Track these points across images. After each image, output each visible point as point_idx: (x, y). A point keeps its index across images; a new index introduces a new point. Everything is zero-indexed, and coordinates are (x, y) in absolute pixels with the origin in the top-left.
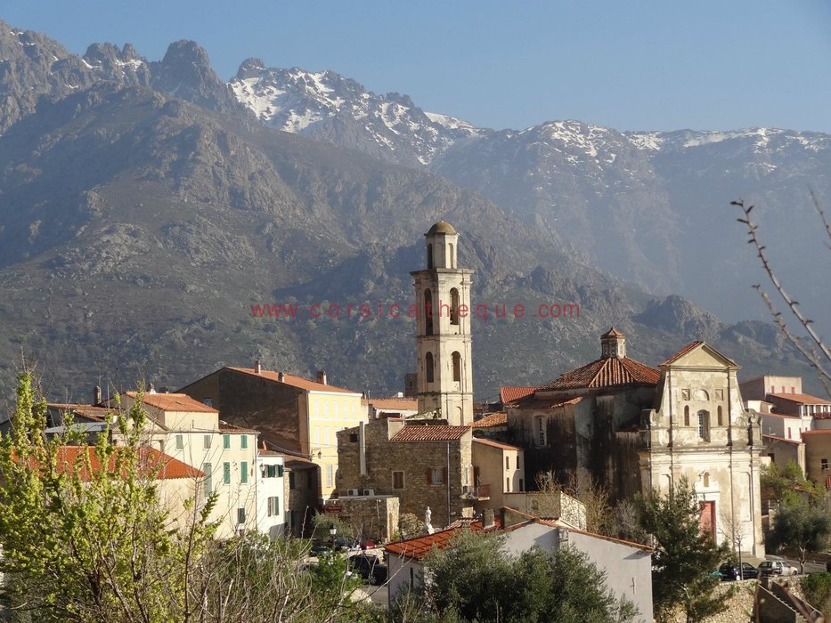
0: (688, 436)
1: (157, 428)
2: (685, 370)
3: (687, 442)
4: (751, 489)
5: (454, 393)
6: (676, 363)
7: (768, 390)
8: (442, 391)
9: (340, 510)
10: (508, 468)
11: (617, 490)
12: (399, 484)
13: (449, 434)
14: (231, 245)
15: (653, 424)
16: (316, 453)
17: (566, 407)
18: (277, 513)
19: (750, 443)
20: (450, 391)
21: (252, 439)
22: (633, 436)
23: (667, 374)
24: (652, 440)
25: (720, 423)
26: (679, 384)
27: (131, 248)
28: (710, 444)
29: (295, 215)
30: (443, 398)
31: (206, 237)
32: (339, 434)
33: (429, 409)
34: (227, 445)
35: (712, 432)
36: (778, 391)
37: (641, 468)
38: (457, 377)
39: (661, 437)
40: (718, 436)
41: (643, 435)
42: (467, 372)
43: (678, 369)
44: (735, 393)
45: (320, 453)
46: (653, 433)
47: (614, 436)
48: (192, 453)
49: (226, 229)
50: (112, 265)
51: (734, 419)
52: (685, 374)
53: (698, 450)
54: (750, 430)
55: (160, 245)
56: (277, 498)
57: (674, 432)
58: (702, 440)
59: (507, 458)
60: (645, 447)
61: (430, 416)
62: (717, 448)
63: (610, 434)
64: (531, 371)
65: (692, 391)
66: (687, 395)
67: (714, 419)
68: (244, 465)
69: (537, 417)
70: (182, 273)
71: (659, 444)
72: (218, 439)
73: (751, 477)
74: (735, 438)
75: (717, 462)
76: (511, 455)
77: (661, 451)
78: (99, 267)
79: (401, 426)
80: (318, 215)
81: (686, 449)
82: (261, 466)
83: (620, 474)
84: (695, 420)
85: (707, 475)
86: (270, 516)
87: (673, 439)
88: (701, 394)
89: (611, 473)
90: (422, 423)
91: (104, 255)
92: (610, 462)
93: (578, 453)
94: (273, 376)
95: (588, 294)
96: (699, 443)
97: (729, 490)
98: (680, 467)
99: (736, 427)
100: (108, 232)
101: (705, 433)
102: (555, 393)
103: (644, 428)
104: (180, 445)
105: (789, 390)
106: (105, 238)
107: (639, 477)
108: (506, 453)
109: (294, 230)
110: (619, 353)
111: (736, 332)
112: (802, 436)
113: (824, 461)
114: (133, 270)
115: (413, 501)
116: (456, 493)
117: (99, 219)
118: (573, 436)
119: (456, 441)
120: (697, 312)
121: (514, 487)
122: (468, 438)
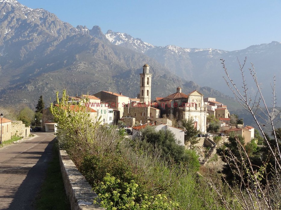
0: (193, 108)
2: (193, 96)
3: (192, 110)
4: (204, 120)
5: (147, 98)
6: (191, 94)
7: (209, 100)
8: (145, 98)
9: (124, 120)
10: (157, 113)
11: (178, 118)
12: (135, 115)
14: (104, 67)
16: (119, 109)
18: (111, 120)
19: (205, 111)
22: (182, 108)
23: (189, 96)
25: (199, 106)
26: (191, 98)
27: (84, 66)
29: (117, 62)
31: (99, 65)
33: (142, 101)
35: (198, 108)
36: (211, 101)
37: (183, 114)
38: (148, 95)
39: (187, 109)
40: (199, 109)
41: (184, 108)
42: (150, 94)
44: (202, 101)
46: (186, 108)
47: (178, 108)
49: (103, 64)
50: (80, 70)
51: (202, 106)
53: (194, 111)
54: (205, 108)
55: (90, 66)
56: (111, 117)
57: (190, 108)
60: (184, 110)
61: (142, 102)
62: (198, 111)
64: (162, 95)
65: (194, 100)
67: (198, 105)
68: (105, 110)
70: (94, 72)
73: (205, 117)
74: (202, 110)
75: (198, 114)
76: (158, 111)
77: (187, 111)
78: (78, 70)
80: (121, 61)
82: (108, 111)
83: (179, 115)
88: (196, 101)
89: (177, 115)
91: (79, 68)
92: (177, 113)
93: (171, 111)
94: (111, 93)
95: (174, 80)
97: (200, 120)
98: (191, 115)
100: (80, 63)
101: (196, 108)
102: (167, 99)
105: (213, 101)
106: (79, 64)
107: (183, 116)
108: (157, 110)
109: (116, 65)
110: (180, 92)
111: (203, 89)
112: (215, 110)
113: (219, 115)
114: (84, 71)
115: (138, 119)
116: (146, 118)
117: (78, 60)
118: (170, 108)
119: (147, 108)
120: (196, 84)
121: (158, 117)
122: (149, 107)
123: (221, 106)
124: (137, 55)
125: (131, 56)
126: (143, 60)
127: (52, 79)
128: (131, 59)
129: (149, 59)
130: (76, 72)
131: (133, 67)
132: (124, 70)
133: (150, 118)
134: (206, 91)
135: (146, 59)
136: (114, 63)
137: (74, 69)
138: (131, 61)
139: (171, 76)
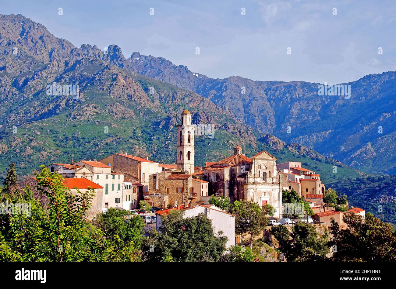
0: (260, 180)
1: (90, 172)
2: (259, 159)
3: (259, 182)
4: (279, 197)
5: (188, 164)
6: (256, 157)
7: (290, 166)
8: (184, 163)
9: (149, 200)
10: (203, 188)
11: (237, 196)
12: (168, 192)
13: (185, 177)
14: (127, 112)
15: (249, 176)
16: (143, 182)
17: (222, 170)
18: (129, 200)
19: (279, 183)
20: (187, 163)
21: (122, 177)
22: (242, 180)
23: (254, 160)
24: (248, 181)
25: (270, 176)
26: (257, 164)
27: (94, 112)
28: (266, 183)
29: (148, 104)
30: (185, 165)
31: (118, 109)
32: (150, 176)
33: (180, 169)
34: (114, 178)
35: (267, 179)
36: (294, 166)
37: (244, 190)
38: (189, 159)
39: (251, 180)
40: (269, 180)
41: (245, 179)
42: (192, 158)
43: (257, 159)
44: (275, 167)
45: (144, 182)
46: (249, 179)
47: (236, 179)
48: (102, 181)
49: (125, 107)
50: (87, 117)
51: (274, 175)
52: (259, 161)
53: (262, 184)
54: (279, 179)
55: (104, 111)
56: (129, 195)
57: (255, 179)
58: (264, 182)
59: (203, 185)
60: (245, 183)
61: (180, 171)
62: (269, 184)
63: (235, 179)
65: (261, 166)
66: (260, 168)
67: (268, 175)
68: (119, 185)
69: (213, 172)
70: (110, 121)
71: (250, 182)
72: (110, 176)
73: (279, 194)
74: (274, 181)
75: (268, 188)
76: (205, 184)
77: (251, 184)
78: (83, 117)
79: (170, 174)
80: (156, 104)
81: (259, 184)
82: (125, 185)
83: (238, 191)
84: (262, 175)
85: (265, 192)
86: (127, 201)
87: (255, 181)
88: (264, 167)
89: (235, 191)
90: (177, 173)
91: (85, 114)
92: (235, 188)
93: (225, 184)
94: (131, 157)
95: (241, 132)
96: (263, 182)
97: (272, 198)
98: (257, 190)
99: (275, 178)
100: (86, 106)
101: (265, 179)
102: (219, 165)
103: (246, 177)
104: (98, 178)
105: (297, 166)
106: (85, 109)
107: (244, 192)
108: (202, 184)
109: (147, 108)
110: (239, 154)
111: (288, 147)
112: (300, 181)
113: (307, 189)
114: (94, 119)
115: (172, 198)
116: (186, 196)
117: (83, 102)
118: (224, 179)
119: (187, 179)
120: (276, 139)
121: (205, 194)
122: (190, 178)
123: (311, 175)
124: (180, 92)
125: (171, 95)
126: (191, 101)
127: (39, 133)
128: (171, 98)
129: (200, 99)
130: (81, 121)
131: (174, 112)
132: (160, 117)
133: (191, 197)
134: (294, 150)
135: (195, 99)
136: (142, 105)
137: (77, 115)
138: (170, 102)
139: (237, 126)
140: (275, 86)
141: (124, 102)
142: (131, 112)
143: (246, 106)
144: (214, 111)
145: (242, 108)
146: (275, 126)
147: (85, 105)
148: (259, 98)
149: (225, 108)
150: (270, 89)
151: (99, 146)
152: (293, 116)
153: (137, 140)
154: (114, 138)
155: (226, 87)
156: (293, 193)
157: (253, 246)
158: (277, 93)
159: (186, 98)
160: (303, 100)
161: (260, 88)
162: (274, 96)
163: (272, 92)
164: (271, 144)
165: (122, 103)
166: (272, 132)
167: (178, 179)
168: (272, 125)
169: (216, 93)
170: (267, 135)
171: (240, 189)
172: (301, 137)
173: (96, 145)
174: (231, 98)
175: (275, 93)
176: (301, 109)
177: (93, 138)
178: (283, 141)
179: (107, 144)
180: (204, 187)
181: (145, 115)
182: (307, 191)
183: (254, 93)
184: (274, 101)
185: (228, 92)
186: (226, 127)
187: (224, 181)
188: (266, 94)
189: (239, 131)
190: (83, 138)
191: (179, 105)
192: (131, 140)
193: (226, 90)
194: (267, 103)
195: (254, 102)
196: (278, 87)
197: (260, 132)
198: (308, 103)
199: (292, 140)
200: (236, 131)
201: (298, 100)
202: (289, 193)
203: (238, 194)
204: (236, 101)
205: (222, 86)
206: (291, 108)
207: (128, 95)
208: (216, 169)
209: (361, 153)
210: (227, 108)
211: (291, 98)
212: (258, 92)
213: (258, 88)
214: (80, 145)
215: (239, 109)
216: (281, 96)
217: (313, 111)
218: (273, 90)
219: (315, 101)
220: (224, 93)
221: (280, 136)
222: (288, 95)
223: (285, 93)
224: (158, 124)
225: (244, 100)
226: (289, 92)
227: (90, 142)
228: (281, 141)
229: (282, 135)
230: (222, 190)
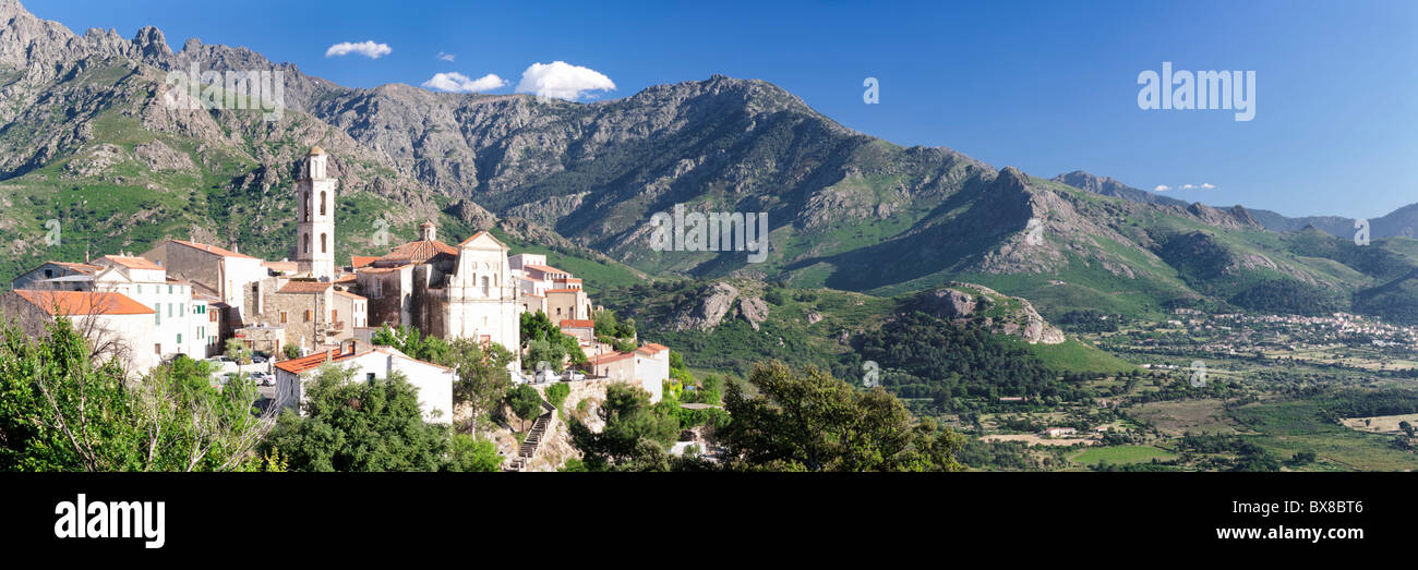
0: (475, 292)
1: (124, 280)
2: (473, 249)
3: (473, 297)
4: (513, 327)
5: (321, 260)
6: (467, 245)
7: (524, 263)
8: (314, 259)
9: (245, 337)
10: (357, 310)
11: (426, 327)
12: (284, 320)
13: (317, 288)
14: (177, 159)
15: (452, 284)
16: (230, 299)
17: (395, 272)
18: (203, 337)
19: (514, 297)
20: (319, 258)
21: (188, 289)
22: (439, 292)
23: (462, 252)
24: (451, 295)
25: (496, 285)
26: (469, 258)
27: (112, 159)
28: (489, 298)
29: (219, 140)
30: (314, 263)
31: (160, 153)
32: (245, 286)
33: (305, 271)
34: (171, 292)
35: (490, 290)
36: (531, 264)
37: (443, 313)
38: (324, 250)
39: (457, 293)
40: (494, 293)
41: (445, 292)
42: (331, 247)
43: (469, 248)
44: (506, 265)
45: (233, 298)
46: (453, 290)
47: (426, 291)
48: (147, 298)
49: (174, 148)
50: (100, 170)
51: (505, 283)
52: (474, 252)
53: (481, 301)
54: (515, 288)
55: (131, 158)
56: (203, 327)
57: (466, 290)
59: (356, 304)
60: (445, 299)
61: (305, 275)
62: (493, 301)
63: (423, 291)
65: (478, 263)
66: (475, 266)
67: (492, 282)
68: (182, 305)
69: (376, 278)
71: (455, 298)
72: (165, 288)
73: (513, 319)
74: (504, 295)
75: (492, 311)
76: (358, 302)
77: (457, 302)
78: (91, 171)
79: (286, 281)
81: (473, 301)
82: (193, 306)
83: (429, 317)
84: (480, 282)
85: (485, 317)
86: (198, 339)
87: (465, 295)
88: (484, 266)
89: (424, 316)
90: (300, 280)
91: (95, 164)
92: (423, 310)
93: (402, 303)
94: (202, 246)
96: (483, 297)
97: (500, 327)
98: (469, 313)
99: (506, 287)
100: (97, 149)
101: (486, 291)
102: (389, 262)
103: (447, 287)
104: (140, 291)
105: (538, 264)
106: (96, 154)
107: (442, 318)
108: (354, 301)
109: (217, 151)
110: (431, 237)
111: (503, 224)
112: (546, 293)
113: (559, 309)
114: (114, 174)
115: (293, 332)
116: (321, 327)
117: (92, 141)
118: (400, 291)
119: (322, 293)
120: (479, 210)
121: (360, 324)
122: (330, 291)
123: (565, 281)
126: (306, 134)
128: (264, 129)
129: (324, 130)
130: (87, 178)
131: (271, 157)
132: (244, 166)
133: (332, 329)
134: (514, 232)
135: (314, 128)
136: (208, 144)
137: (81, 168)
138: (264, 136)
139: (399, 184)
140: (474, 105)
141: (172, 139)
142: (186, 158)
143: (418, 144)
144: (353, 153)
145: (409, 147)
146: (475, 184)
147: (95, 147)
148: (443, 126)
149: (374, 147)
150: (464, 110)
151: (124, 228)
152: (512, 164)
153: (199, 214)
154: (152, 211)
155: (376, 104)
156: (540, 318)
157: (476, 432)
158: (479, 118)
159: (296, 128)
160: (529, 131)
161: (445, 106)
162: (473, 122)
163: (469, 115)
164: (469, 219)
165: (168, 142)
166: (471, 195)
167: (304, 292)
168: (470, 182)
169: (356, 116)
170: (461, 202)
171: (434, 311)
172: (527, 205)
173: (117, 225)
174: (387, 127)
175: (474, 117)
176: (527, 150)
177: (113, 212)
178: (492, 212)
179: (138, 223)
180: (359, 308)
181: (213, 163)
182: (559, 313)
183: (433, 118)
184: (474, 132)
185: (381, 115)
186: (377, 186)
187: (400, 295)
188: (458, 119)
189: (405, 194)
190: (92, 213)
191: (282, 142)
192: (185, 215)
193: (377, 110)
194: (460, 137)
195: (433, 136)
196: (481, 107)
197: (446, 194)
198: (540, 138)
199: (509, 212)
200: (398, 193)
201: (519, 131)
202: (532, 319)
203: (429, 322)
204: (396, 133)
205: (367, 102)
206: (507, 146)
207: (179, 124)
208: (382, 270)
209: (641, 236)
210: (378, 148)
211: (507, 127)
212: (441, 116)
213: (441, 106)
214: (86, 227)
215: (403, 150)
216: (488, 123)
217: (548, 154)
218: (471, 111)
219: (553, 133)
220: (373, 116)
221: (485, 204)
222: (501, 120)
223: (495, 118)
224: (239, 181)
225: (412, 130)
226: (503, 116)
227: (105, 220)
228: (488, 214)
229: (489, 202)
230: (395, 314)
